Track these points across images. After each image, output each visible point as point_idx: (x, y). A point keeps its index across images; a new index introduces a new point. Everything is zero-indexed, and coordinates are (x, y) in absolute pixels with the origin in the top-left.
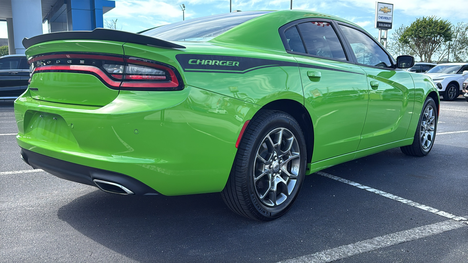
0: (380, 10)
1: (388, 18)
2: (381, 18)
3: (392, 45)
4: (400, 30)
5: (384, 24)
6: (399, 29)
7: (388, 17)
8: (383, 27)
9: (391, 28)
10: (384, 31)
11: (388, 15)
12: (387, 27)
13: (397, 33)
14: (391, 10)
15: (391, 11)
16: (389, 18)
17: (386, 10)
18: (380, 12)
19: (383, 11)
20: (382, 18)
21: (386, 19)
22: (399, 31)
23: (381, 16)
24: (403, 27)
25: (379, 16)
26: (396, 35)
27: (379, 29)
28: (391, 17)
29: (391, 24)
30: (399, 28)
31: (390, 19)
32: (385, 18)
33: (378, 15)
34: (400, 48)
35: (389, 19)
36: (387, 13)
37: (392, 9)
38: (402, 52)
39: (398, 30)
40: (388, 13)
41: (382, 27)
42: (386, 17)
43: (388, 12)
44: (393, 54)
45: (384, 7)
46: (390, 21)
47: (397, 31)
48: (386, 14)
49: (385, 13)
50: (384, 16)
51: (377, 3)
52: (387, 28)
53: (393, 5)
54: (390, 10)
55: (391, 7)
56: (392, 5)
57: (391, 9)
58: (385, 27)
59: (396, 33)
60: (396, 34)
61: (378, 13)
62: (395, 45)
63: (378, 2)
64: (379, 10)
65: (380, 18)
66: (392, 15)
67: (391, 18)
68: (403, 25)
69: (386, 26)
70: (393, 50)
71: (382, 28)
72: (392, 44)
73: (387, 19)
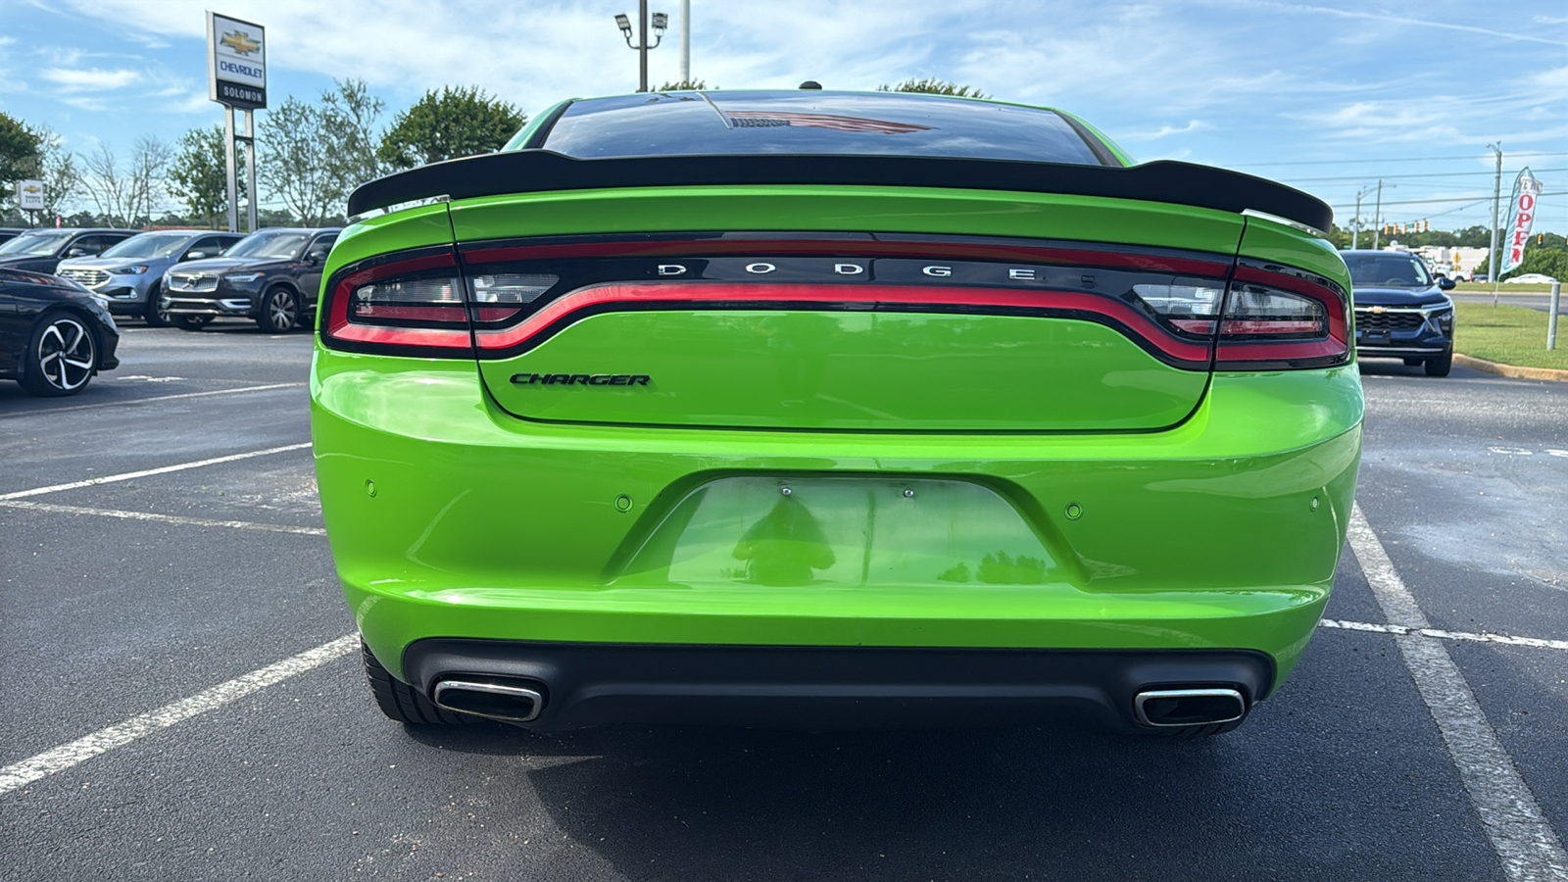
0: (222, 41)
1: (250, 70)
2: (230, 67)
3: (263, 162)
4: (285, 114)
5: (242, 91)
6: (281, 112)
7: (253, 66)
8: (239, 99)
9: (263, 105)
10: (243, 112)
11: (251, 61)
12: (250, 101)
13: (277, 123)
14: (258, 46)
15: (258, 49)
16: (255, 73)
17: (243, 42)
18: (222, 49)
19: (234, 47)
20: (231, 70)
21: (245, 73)
22: (281, 116)
23: (229, 61)
24: (291, 103)
25: (222, 62)
26: (272, 130)
27: (227, 107)
28: (262, 68)
29: (262, 91)
30: (280, 107)
31: (258, 75)
32: (243, 70)
33: (218, 55)
34: (290, 172)
35: (255, 76)
36: (247, 55)
37: (261, 40)
38: (298, 187)
39: (278, 113)
40: (250, 53)
41: (234, 98)
42: (245, 68)
43: (250, 51)
44: (270, 190)
45: (236, 32)
46: (257, 82)
47: (274, 117)
48: (242, 56)
49: (239, 52)
50: (238, 63)
51: (212, 15)
52: (253, 106)
53: (262, 28)
54: (255, 45)
55: (255, 34)
56: (261, 30)
57: (258, 42)
58: (245, 100)
59: (273, 123)
60: (271, 126)
61: (218, 51)
62: (274, 163)
63: (215, 15)
64: (219, 40)
65: (224, 67)
66: (264, 64)
67: (260, 71)
68: (291, 98)
69: (248, 95)
70: (267, 177)
71: (235, 102)
72: (263, 159)
73: (250, 74)
